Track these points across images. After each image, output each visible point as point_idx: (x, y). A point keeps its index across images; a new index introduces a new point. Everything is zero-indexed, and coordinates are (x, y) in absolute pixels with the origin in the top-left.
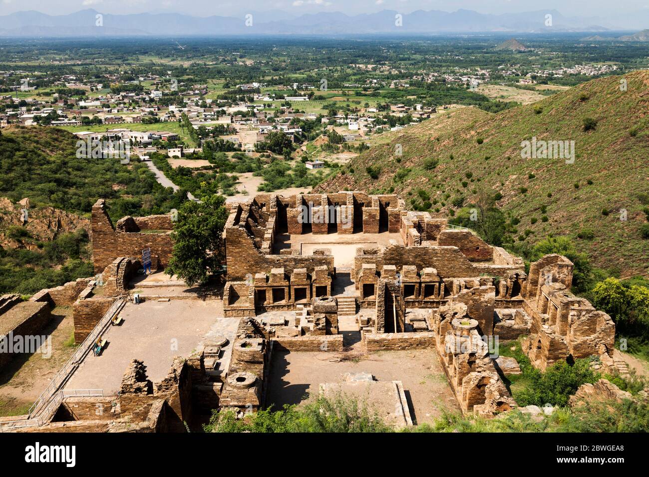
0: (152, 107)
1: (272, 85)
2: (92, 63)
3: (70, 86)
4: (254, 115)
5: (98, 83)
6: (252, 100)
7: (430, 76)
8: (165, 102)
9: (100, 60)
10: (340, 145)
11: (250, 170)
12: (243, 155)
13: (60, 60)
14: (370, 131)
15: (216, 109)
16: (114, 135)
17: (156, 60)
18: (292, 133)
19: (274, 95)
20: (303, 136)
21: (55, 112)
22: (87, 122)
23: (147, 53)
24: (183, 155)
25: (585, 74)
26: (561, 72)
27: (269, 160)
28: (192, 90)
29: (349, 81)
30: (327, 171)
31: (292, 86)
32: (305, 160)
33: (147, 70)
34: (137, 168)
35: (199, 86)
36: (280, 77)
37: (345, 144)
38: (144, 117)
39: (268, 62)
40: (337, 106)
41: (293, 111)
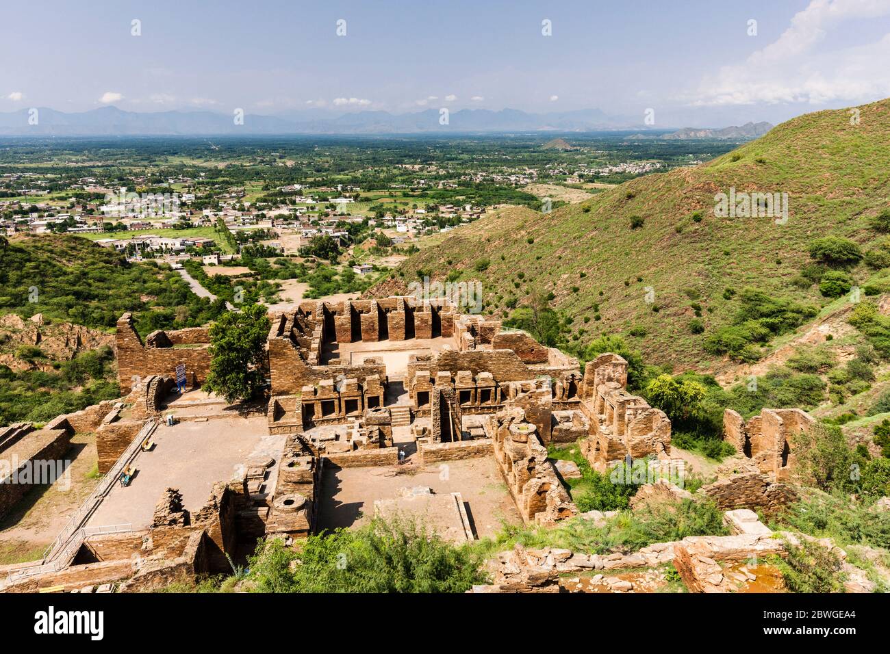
0: (184, 212)
1: (315, 187)
2: (115, 164)
3: (90, 189)
4: (296, 218)
5: (122, 186)
6: (294, 203)
7: (479, 176)
8: (198, 206)
9: (123, 161)
10: (389, 248)
11: (294, 276)
12: (285, 260)
13: (77, 162)
14: (419, 233)
15: (255, 213)
16: (141, 243)
17: (187, 161)
18: (338, 237)
19: (317, 197)
20: (350, 239)
21: (72, 218)
22: (109, 229)
23: (176, 153)
24: (220, 262)
25: (630, 172)
26: (607, 170)
27: (314, 265)
28: (229, 193)
29: (396, 182)
30: (376, 275)
31: (336, 188)
32: (352, 264)
33: (178, 172)
34: (169, 277)
35: (236, 188)
36: (323, 179)
37: (394, 248)
38: (175, 223)
39: (310, 163)
40: (384, 207)
41: (339, 213)
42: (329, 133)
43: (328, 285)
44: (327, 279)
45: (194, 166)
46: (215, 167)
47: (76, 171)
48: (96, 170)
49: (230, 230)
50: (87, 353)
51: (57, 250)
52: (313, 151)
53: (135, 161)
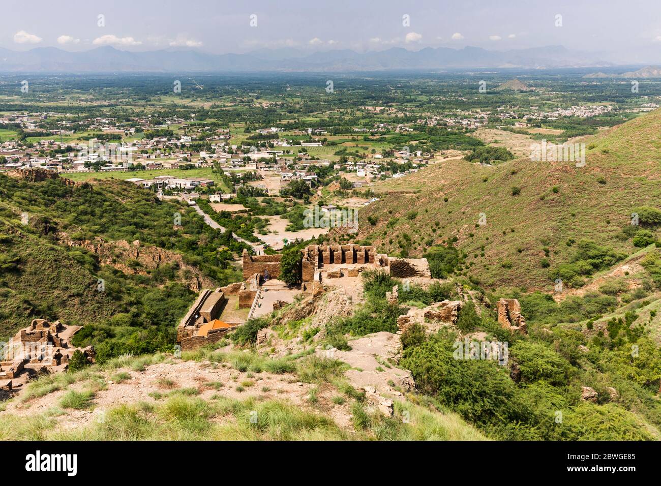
0: (185, 153)
1: (289, 130)
2: (118, 104)
3: (106, 130)
4: (276, 162)
5: (131, 127)
6: (272, 146)
7: (433, 120)
8: (196, 148)
9: (124, 100)
10: (350, 191)
11: (277, 213)
12: (270, 200)
13: (86, 101)
16: (162, 182)
17: (178, 101)
18: (309, 180)
19: (291, 141)
20: (319, 182)
22: (131, 168)
23: (167, 93)
24: (221, 200)
25: (579, 116)
26: (556, 114)
27: (291, 204)
28: (217, 135)
29: (358, 125)
31: (306, 131)
32: (321, 204)
33: (172, 112)
34: (189, 212)
35: (222, 130)
36: (295, 122)
37: (354, 191)
38: (181, 164)
39: (283, 104)
40: (347, 152)
41: (310, 157)
42: (299, 71)
45: (184, 107)
46: (202, 107)
47: (89, 111)
48: (104, 110)
49: (223, 171)
50: (165, 264)
51: (115, 191)
52: (286, 90)
53: (134, 100)
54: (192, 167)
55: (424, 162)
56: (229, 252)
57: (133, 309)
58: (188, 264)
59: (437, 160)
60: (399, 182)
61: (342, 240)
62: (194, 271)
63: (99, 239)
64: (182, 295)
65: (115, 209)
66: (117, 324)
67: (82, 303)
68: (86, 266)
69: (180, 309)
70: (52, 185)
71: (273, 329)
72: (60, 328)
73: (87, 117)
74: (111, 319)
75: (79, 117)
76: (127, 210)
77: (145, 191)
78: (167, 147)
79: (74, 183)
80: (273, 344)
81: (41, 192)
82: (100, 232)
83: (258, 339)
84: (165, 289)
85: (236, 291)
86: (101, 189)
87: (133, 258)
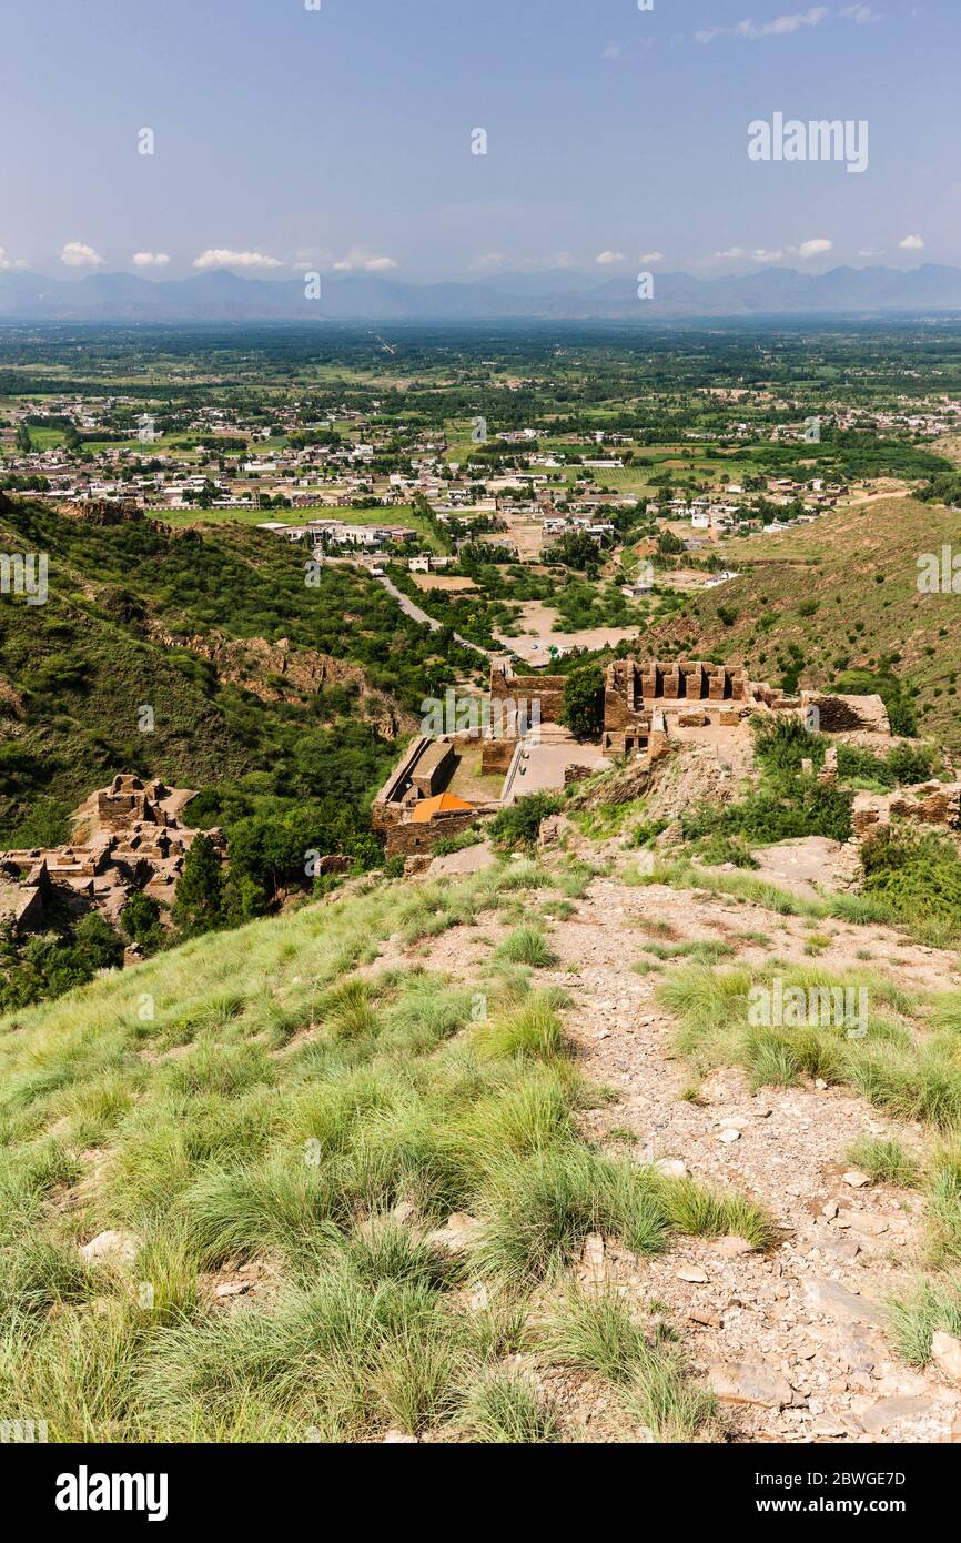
0: (363, 477)
1: (558, 434)
2: (238, 380)
3: (220, 431)
4: (532, 496)
5: (263, 426)
6: (525, 466)
7: (848, 416)
8: (383, 468)
9: (251, 374)
10: (675, 557)
11: (536, 596)
12: (521, 569)
14: (728, 532)
16: (321, 531)
17: (348, 376)
18: (598, 533)
19: (563, 457)
20: (616, 537)
21: (210, 483)
22: (268, 504)
23: (329, 360)
24: (431, 568)
27: (563, 579)
28: (422, 443)
29: (696, 426)
30: (656, 602)
31: (593, 437)
32: (620, 582)
33: (337, 398)
34: (371, 589)
35: (431, 434)
36: (571, 418)
37: (686, 556)
38: (355, 498)
39: (547, 384)
40: (673, 479)
41: (599, 489)
42: (578, 317)
43: (586, 614)
44: (585, 604)
45: (359, 387)
46: (394, 388)
47: (188, 394)
48: (215, 392)
49: (435, 513)
50: (333, 686)
51: (240, 546)
52: (553, 356)
53: (268, 375)
54: (375, 504)
55: (827, 503)
56: (447, 667)
57: (280, 766)
58: (375, 687)
59: (855, 498)
60: (777, 541)
61: (665, 651)
62: (386, 700)
63: (217, 633)
64: (364, 744)
65: (242, 579)
66: (253, 790)
67: (192, 750)
68: (199, 682)
69: (360, 769)
70: (133, 533)
71: (570, 817)
72: (161, 793)
73: (185, 406)
74: (242, 781)
75: (171, 406)
76: (263, 582)
77: (293, 547)
78: (329, 464)
79: (170, 530)
80: (570, 845)
81: (115, 544)
82: (215, 621)
83: (542, 835)
84: (332, 731)
85: (477, 742)
86: (217, 541)
87: (277, 672)
